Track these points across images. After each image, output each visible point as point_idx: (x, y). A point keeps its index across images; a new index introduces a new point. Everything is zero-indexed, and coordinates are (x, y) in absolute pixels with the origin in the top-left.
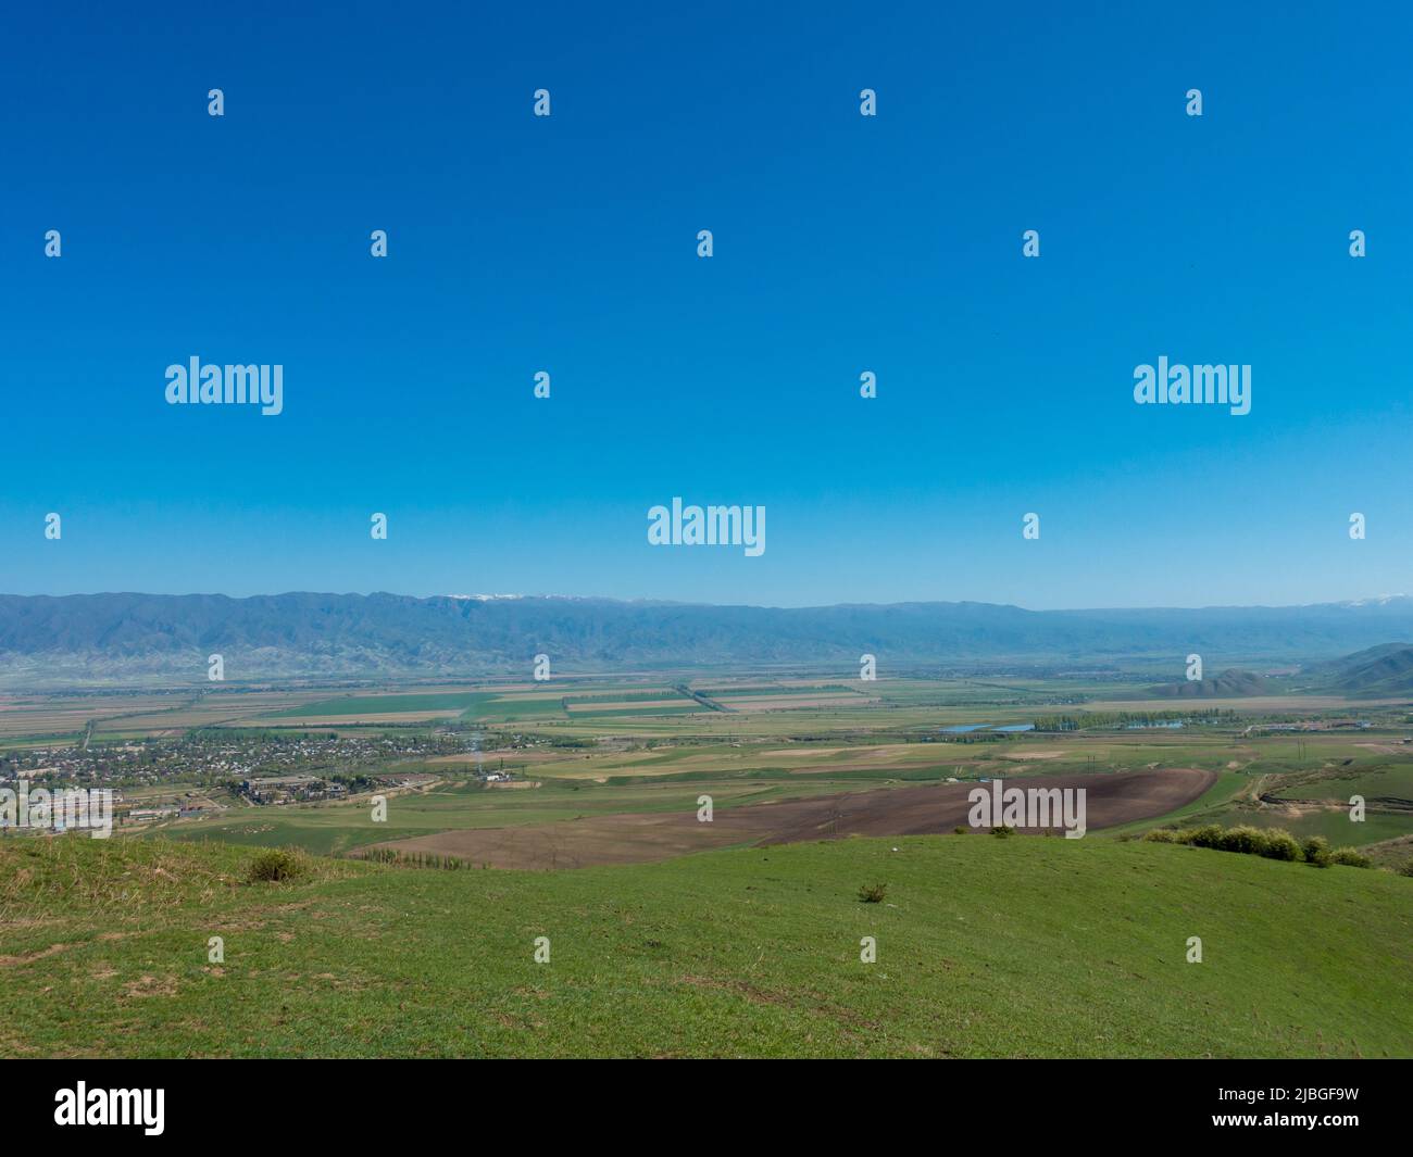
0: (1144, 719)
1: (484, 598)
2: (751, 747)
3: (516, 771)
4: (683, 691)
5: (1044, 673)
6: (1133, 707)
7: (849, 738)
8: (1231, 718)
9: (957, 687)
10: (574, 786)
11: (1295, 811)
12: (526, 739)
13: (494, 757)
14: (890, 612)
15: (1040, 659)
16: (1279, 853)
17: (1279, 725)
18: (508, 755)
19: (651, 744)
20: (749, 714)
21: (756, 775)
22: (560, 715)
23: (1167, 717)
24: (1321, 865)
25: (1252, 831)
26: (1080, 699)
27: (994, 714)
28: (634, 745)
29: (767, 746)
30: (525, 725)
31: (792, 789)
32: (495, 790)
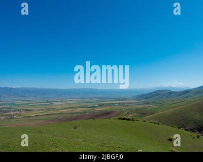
0: (113, 104)
1: (14, 87)
2: (58, 110)
3: (19, 115)
4: (47, 102)
5: (100, 98)
6: (111, 102)
7: (73, 108)
8: (123, 103)
9: (89, 100)
10: (29, 117)
11: (131, 115)
12: (21, 110)
13: (15, 113)
14: (79, 90)
15: (100, 96)
16: (129, 120)
17: (129, 104)
18: (17, 112)
19: (42, 110)
20: (58, 104)
21: (59, 114)
22: (27, 106)
23: (116, 103)
24: (134, 121)
25: (126, 117)
26: (105, 101)
27: (93, 104)
28: (39, 110)
29: (61, 109)
30: (21, 107)
31: (64, 115)
32: (15, 118)
